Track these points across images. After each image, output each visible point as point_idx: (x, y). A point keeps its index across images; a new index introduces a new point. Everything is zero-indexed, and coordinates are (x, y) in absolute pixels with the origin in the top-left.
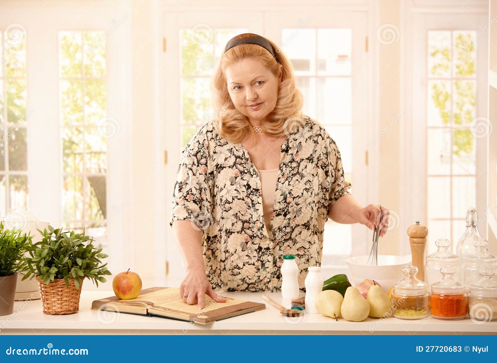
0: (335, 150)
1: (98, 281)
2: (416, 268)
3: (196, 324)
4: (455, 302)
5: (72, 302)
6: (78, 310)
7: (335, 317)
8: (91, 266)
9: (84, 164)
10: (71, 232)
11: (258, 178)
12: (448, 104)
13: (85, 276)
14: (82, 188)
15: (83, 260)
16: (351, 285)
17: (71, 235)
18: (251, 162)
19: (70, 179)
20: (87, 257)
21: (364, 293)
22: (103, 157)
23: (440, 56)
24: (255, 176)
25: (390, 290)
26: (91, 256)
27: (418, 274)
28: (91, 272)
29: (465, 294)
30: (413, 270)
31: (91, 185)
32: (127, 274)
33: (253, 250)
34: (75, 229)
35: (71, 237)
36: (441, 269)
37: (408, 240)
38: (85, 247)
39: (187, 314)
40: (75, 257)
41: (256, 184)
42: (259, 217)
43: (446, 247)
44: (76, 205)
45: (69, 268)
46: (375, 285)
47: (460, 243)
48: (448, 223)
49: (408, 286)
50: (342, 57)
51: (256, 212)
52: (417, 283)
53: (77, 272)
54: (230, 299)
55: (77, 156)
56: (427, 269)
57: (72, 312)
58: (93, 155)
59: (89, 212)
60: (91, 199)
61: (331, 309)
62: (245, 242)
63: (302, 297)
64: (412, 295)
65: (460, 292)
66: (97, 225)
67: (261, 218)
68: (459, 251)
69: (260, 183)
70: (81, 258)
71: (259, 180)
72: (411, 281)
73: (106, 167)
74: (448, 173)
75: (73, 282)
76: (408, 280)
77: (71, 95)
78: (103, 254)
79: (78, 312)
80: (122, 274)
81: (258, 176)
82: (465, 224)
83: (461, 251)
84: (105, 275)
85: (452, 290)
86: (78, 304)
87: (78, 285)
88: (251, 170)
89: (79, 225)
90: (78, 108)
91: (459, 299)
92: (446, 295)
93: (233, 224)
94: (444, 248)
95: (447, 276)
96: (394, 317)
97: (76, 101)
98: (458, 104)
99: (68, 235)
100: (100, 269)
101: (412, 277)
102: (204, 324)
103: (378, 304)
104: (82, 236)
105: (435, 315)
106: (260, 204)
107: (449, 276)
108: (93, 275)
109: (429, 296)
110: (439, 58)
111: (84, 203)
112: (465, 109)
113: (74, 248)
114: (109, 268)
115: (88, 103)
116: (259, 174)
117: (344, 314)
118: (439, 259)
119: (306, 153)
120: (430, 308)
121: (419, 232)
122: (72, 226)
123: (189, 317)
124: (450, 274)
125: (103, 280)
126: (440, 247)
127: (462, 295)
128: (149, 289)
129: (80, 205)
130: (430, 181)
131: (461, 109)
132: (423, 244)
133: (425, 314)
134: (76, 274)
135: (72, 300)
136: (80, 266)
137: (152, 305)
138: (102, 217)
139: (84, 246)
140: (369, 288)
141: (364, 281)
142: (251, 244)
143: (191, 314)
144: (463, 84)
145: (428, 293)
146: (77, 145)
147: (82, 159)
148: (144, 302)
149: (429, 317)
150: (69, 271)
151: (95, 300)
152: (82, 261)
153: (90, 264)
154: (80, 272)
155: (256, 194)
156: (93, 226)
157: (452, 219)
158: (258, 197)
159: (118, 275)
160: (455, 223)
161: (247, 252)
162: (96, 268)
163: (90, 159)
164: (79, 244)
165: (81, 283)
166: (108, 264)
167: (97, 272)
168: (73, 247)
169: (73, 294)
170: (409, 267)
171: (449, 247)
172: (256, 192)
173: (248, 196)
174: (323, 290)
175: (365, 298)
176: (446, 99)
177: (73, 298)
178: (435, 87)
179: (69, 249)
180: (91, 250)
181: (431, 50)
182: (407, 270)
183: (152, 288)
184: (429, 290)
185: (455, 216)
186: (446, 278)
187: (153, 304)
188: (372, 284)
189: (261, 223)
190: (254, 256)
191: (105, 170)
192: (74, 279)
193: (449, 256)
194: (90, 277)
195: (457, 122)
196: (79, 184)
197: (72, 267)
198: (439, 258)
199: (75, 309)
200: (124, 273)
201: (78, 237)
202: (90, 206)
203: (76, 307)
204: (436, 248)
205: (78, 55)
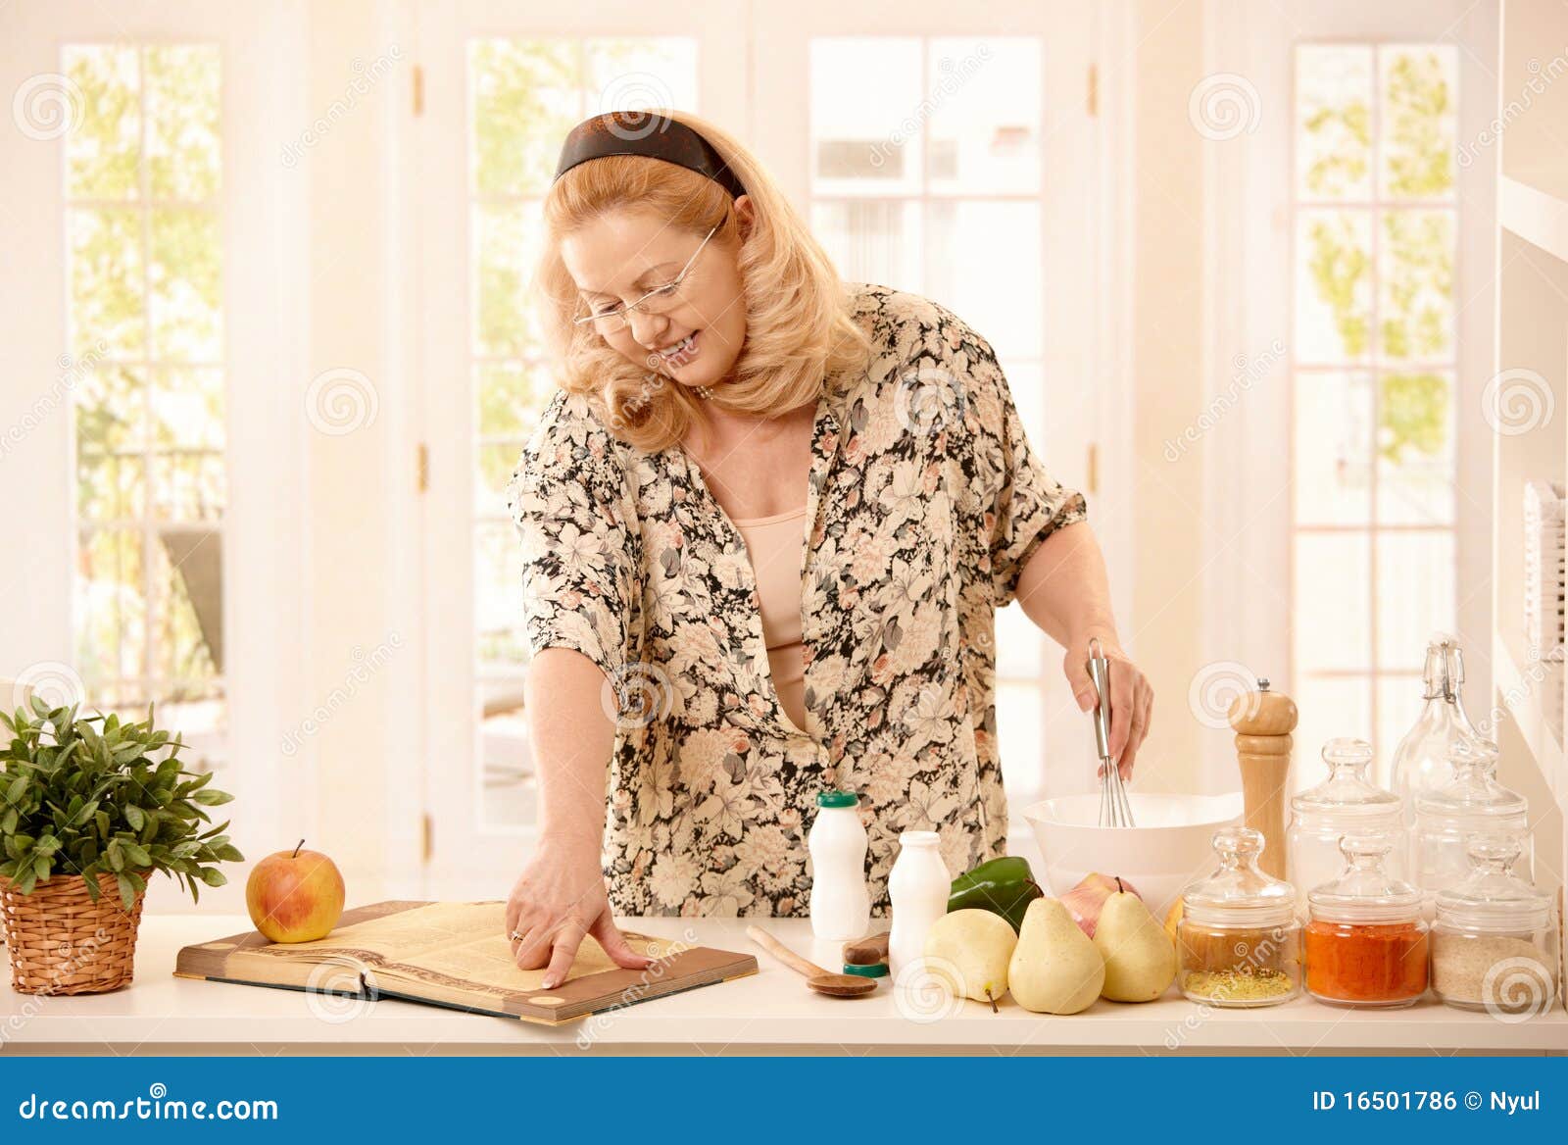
0: (994, 381)
1: (198, 880)
2: (1257, 834)
3: (527, 1024)
4: (1387, 949)
5: (110, 952)
6: (131, 978)
7: (988, 999)
8: (176, 830)
9: (149, 490)
10: (107, 718)
11: (743, 553)
12: (1362, 291)
13: (157, 864)
14: (141, 572)
15: (146, 813)
16: (1041, 894)
17: (106, 729)
18: (714, 502)
19: (100, 542)
20: (162, 802)
21: (1085, 920)
22: (212, 465)
23: (1335, 130)
24: (729, 547)
25: (1172, 910)
26: (174, 800)
27: (1265, 856)
28: (175, 850)
29: (1423, 923)
30: (1246, 844)
31: (173, 561)
32: (294, 856)
33: (765, 776)
34: (119, 707)
35: (108, 734)
36: (1342, 839)
37: (1232, 742)
38: (153, 769)
39: (497, 991)
40: (120, 802)
41: (738, 573)
42: (757, 680)
43: (1357, 764)
44: (122, 629)
45: (99, 839)
46: (1122, 891)
47: (1405, 754)
48: (1363, 685)
49: (1232, 894)
50: (1010, 134)
51: (745, 666)
52: (1262, 884)
53: (126, 851)
54: (640, 939)
55: (125, 463)
56: (1295, 839)
57: (110, 986)
58: (178, 459)
59: (165, 651)
60: (171, 609)
61: (974, 975)
62: (739, 754)
63: (878, 933)
64: (1244, 927)
65: (1403, 917)
66: (194, 693)
67: (765, 684)
68: (1401, 777)
69: (749, 569)
70: (139, 806)
71: (746, 560)
72: (1240, 879)
73: (222, 501)
74: (1362, 518)
75: (113, 886)
76: (1233, 876)
77: (105, 259)
78: (213, 791)
79: (130, 984)
80: (278, 858)
81: (740, 545)
82: (1423, 690)
83: (1406, 776)
84: (222, 861)
85: (1377, 910)
86: (132, 960)
87: (132, 894)
88: (717, 529)
89: (133, 694)
90: (127, 304)
91: (1403, 938)
92: (1359, 927)
93: (688, 703)
94: (1350, 771)
95: (1359, 864)
96: (1186, 999)
97: (121, 279)
98: (1395, 288)
99: (98, 728)
100: (205, 841)
101: (1243, 865)
102: (552, 1024)
103: (1134, 956)
104: (145, 730)
105: (1321, 991)
106: (757, 637)
107: (1367, 862)
108: (182, 863)
109: (1301, 929)
110: (1334, 138)
111: (149, 621)
112: (1419, 304)
113: (116, 771)
114: (234, 838)
115: (162, 287)
116: (742, 540)
117: (1018, 991)
118: (1336, 806)
119: (882, 434)
120: (1305, 968)
121: (1267, 717)
122: (108, 698)
123: (501, 1002)
124: (1371, 855)
125: (215, 877)
126: (1339, 765)
127: (1413, 925)
128: (370, 906)
129: (136, 629)
130: (1304, 544)
131: (1406, 308)
132: (1280, 758)
133: (1286, 989)
134: (124, 858)
135: (109, 947)
136: (137, 833)
137: (378, 959)
138: (210, 667)
139: (152, 764)
140: (1102, 904)
141: (1086, 879)
142: (759, 758)
143: (507, 992)
144: (1414, 222)
145: (1299, 919)
146: (125, 425)
147: (142, 474)
148: (353, 952)
149: (1303, 1000)
150: (102, 847)
151: (186, 945)
152: (144, 817)
153: (169, 825)
154: (141, 852)
155: (741, 607)
156: (178, 698)
157: (1375, 673)
158: (749, 618)
159: (264, 861)
160: (1386, 685)
161: (750, 784)
162: (192, 839)
163: (169, 475)
164: (135, 757)
165: (140, 887)
166: (230, 824)
167: (196, 851)
168: (115, 768)
169: (113, 927)
170: (1236, 834)
171: (1368, 766)
172: (741, 601)
173: (716, 613)
174: (950, 909)
175: (1089, 935)
176: (1356, 274)
177: (115, 939)
178: (1318, 233)
179: (101, 775)
180: (173, 779)
181: (1306, 111)
182: (1229, 842)
183: (380, 905)
184: (1302, 910)
185: (1387, 661)
186: (1359, 869)
187: (381, 957)
188: (1114, 891)
189: (765, 699)
190: (773, 796)
191: (220, 511)
192: (117, 874)
193: (1368, 795)
194: (172, 868)
195: (1391, 350)
196: (131, 559)
197: (111, 834)
198: (1333, 802)
199: (122, 974)
200: (283, 855)
201: (129, 733)
202: (169, 632)
203: (125, 968)
204: (1326, 772)
205: (129, 126)
